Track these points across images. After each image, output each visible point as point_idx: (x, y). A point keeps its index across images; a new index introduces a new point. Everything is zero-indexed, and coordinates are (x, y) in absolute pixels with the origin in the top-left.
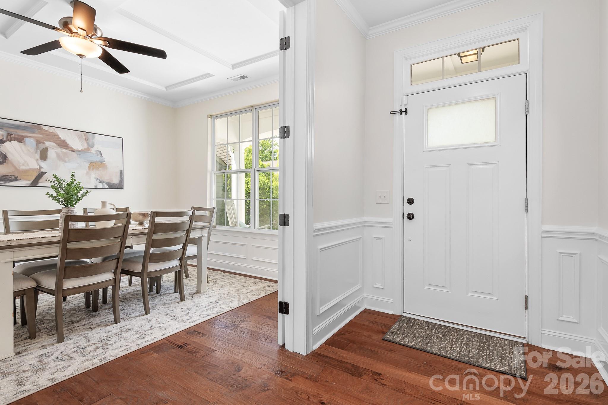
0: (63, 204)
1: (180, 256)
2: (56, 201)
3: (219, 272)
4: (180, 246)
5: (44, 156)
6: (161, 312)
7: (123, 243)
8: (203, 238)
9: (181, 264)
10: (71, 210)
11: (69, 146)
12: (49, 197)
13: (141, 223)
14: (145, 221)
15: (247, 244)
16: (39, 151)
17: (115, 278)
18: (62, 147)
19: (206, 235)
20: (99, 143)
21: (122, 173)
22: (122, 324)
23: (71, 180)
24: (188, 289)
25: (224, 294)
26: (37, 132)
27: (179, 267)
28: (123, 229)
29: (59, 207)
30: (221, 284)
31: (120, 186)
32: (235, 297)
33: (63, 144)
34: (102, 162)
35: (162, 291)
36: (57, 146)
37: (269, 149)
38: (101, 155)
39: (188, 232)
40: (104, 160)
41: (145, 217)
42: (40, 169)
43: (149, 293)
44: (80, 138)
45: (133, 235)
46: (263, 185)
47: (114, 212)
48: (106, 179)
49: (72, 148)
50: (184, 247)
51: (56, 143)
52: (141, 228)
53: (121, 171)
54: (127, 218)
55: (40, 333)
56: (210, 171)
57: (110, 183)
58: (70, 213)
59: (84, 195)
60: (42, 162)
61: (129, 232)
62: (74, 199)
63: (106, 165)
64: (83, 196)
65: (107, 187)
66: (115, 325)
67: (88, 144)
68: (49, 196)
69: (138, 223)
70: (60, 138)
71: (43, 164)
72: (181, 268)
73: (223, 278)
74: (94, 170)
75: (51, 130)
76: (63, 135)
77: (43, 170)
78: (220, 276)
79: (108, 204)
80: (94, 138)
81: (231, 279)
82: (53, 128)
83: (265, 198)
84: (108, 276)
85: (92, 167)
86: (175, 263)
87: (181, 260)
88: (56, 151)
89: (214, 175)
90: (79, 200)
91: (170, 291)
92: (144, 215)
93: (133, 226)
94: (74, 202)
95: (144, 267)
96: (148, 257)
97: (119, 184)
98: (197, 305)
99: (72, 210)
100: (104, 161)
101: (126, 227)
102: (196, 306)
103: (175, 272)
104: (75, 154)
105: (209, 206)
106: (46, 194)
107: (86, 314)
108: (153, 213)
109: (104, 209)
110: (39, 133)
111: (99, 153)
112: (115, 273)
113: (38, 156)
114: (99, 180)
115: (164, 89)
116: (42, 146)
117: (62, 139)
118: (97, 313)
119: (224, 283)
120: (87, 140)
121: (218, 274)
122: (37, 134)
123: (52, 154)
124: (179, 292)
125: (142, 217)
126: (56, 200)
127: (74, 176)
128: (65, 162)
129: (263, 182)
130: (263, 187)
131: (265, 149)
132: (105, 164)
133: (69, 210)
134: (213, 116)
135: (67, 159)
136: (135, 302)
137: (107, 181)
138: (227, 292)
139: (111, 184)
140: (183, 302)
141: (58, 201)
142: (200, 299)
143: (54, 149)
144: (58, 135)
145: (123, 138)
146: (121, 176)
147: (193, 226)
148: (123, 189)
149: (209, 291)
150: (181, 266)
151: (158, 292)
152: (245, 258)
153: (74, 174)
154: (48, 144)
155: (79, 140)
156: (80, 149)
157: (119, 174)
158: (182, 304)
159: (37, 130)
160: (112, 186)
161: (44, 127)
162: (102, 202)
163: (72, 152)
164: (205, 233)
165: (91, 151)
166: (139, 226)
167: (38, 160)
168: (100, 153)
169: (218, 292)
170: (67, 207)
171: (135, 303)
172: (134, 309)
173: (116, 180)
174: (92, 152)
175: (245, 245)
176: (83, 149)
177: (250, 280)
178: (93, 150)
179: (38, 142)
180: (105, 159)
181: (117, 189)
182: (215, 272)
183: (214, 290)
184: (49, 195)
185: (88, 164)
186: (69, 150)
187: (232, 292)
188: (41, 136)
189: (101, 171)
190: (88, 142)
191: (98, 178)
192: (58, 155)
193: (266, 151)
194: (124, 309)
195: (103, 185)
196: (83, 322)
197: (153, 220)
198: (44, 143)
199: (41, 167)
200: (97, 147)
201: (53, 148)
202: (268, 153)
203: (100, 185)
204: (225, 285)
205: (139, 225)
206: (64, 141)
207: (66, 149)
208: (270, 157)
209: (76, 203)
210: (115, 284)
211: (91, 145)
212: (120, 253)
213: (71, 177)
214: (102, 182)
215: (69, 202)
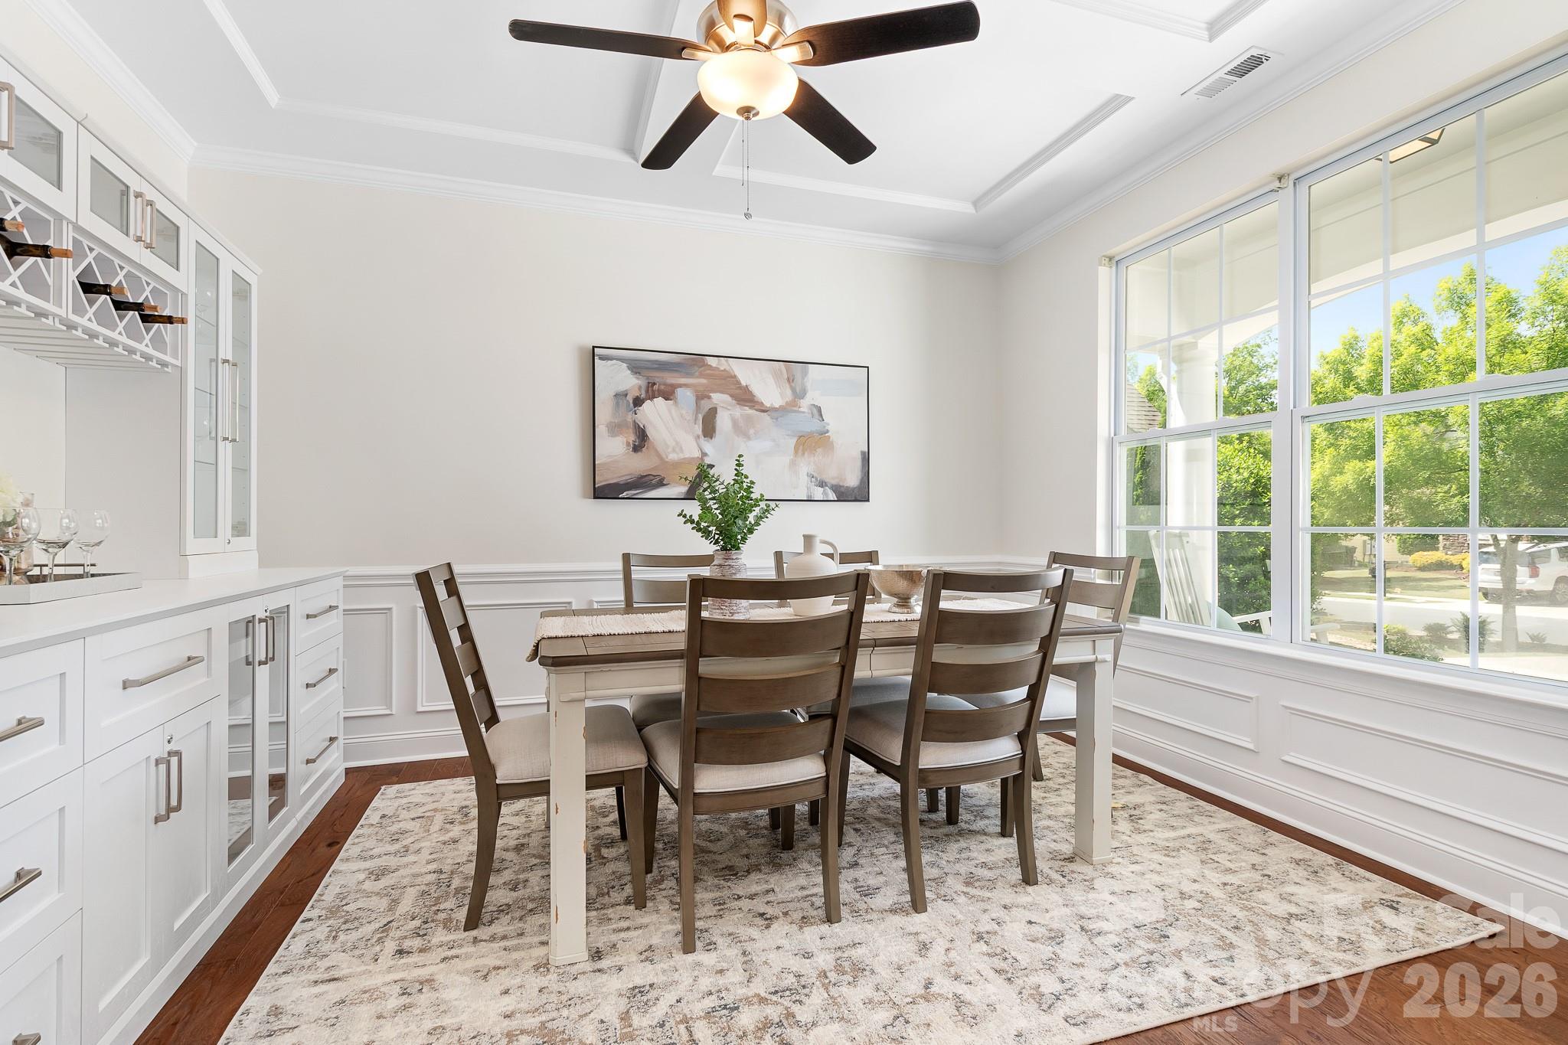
0: (717, 542)
1: (1020, 726)
2: (700, 534)
3: (1142, 776)
4: (1021, 693)
5: (709, 429)
6: (960, 917)
7: (846, 667)
8: (1098, 667)
9: (1024, 752)
10: (733, 559)
11: (756, 399)
12: (684, 523)
13: (904, 601)
14: (913, 596)
15: (1257, 697)
16: (700, 417)
17: (827, 776)
18: (741, 403)
19: (1109, 657)
20: (818, 388)
21: (866, 458)
22: (845, 930)
23: (736, 475)
24: (1046, 832)
25: (1183, 895)
26: (697, 373)
27: (1016, 764)
28: (845, 623)
29: (707, 548)
30: (1162, 835)
31: (860, 494)
32: (1237, 928)
33: (745, 397)
34: (824, 433)
35: (964, 816)
36: (734, 401)
37: (1251, 379)
38: (821, 415)
39: (1047, 646)
40: (828, 427)
41: (915, 583)
42: (702, 459)
43: (925, 816)
44: (777, 376)
45: (876, 643)
46: (1253, 484)
47: (833, 569)
48: (831, 475)
49: (762, 403)
50: (1035, 695)
51: (732, 396)
52: (903, 617)
53: (863, 453)
54: (856, 589)
55: (660, 890)
56: (1107, 435)
57: (841, 486)
58: (730, 565)
59: (761, 518)
60: (706, 442)
61: (865, 634)
62: (739, 528)
63: (831, 440)
64: (759, 519)
65: (832, 496)
66: (825, 928)
67: (793, 390)
68: (684, 520)
69: (895, 600)
70: (738, 382)
71: (708, 446)
72: (1022, 765)
73: (1164, 807)
74: (806, 454)
75: (723, 364)
76: (745, 374)
77: (708, 461)
78: (1153, 799)
79: (818, 541)
80: (805, 374)
81: (1197, 818)
82: (727, 361)
83: (1260, 525)
84: (807, 769)
85: (801, 447)
86: (1004, 748)
87: (1023, 737)
88: (731, 414)
89: (1118, 449)
90: (751, 531)
91: (986, 822)
92: (910, 576)
93: (878, 612)
94: (739, 537)
95: (909, 751)
96: (920, 719)
97: (859, 488)
98: (1084, 923)
99: (734, 557)
100: (828, 431)
101: (854, 617)
102: (1082, 928)
103: (1002, 779)
104: (768, 418)
105: (1101, 552)
106: (678, 516)
107: (765, 850)
108: (935, 575)
109: (806, 558)
110: (701, 375)
111: (815, 411)
112: (826, 759)
113: (698, 429)
114: (816, 479)
115: (971, 210)
116: (706, 405)
117: (744, 383)
118: (791, 854)
119: (1172, 834)
120: (791, 381)
121: (1140, 786)
122: (697, 377)
123: (723, 421)
124: (1015, 835)
125: (905, 583)
126: (700, 530)
127: (743, 466)
128: (749, 438)
129: (1252, 473)
130: (1254, 489)
131: (1241, 382)
132: (829, 437)
133: (727, 559)
134: (1117, 259)
135: (752, 431)
136: (886, 842)
137: (834, 482)
138: (1196, 886)
139: (843, 490)
140: (1030, 889)
141: (706, 533)
142: (1092, 895)
143: (729, 410)
144: (735, 376)
145: (868, 367)
146: (863, 466)
147: (1065, 625)
148: (868, 500)
149: (1120, 860)
150: (1023, 760)
151: (952, 819)
152: (1251, 746)
153: (741, 459)
154: (718, 398)
155: (776, 383)
156: (777, 406)
157: (859, 463)
158: (1029, 899)
159: (696, 368)
160: (844, 495)
161: (712, 361)
162: (804, 536)
163: (762, 414)
164: (1105, 649)
165: (800, 407)
166: (897, 610)
167: (698, 437)
168: (819, 410)
169: (1156, 878)
170: (724, 549)
171: (887, 847)
172: (882, 873)
173: (852, 480)
174: (801, 409)
175: (1251, 698)
176: (784, 404)
177: (1282, 846)
178: (805, 404)
179: (701, 396)
180: (828, 424)
181: (856, 500)
182: (1129, 772)
183: (1140, 860)
184: (685, 516)
185: (793, 442)
186: (757, 410)
187: (1217, 893)
188: (704, 381)
189: (821, 458)
190: (793, 385)
191: (815, 475)
192: (735, 423)
193: (1242, 389)
194: (856, 864)
195: (825, 493)
196: (753, 884)
197: (932, 600)
198: (709, 398)
199: (704, 454)
200: (813, 397)
201: (726, 408)
202: (1247, 391)
203: (818, 493)
204: (1177, 844)
205: (898, 605)
206: (746, 390)
207: (751, 407)
208: (1256, 404)
209: (744, 539)
210: (827, 795)
211: (799, 394)
212: (840, 701)
213: (736, 469)
214: (822, 484)
215: (729, 535)
